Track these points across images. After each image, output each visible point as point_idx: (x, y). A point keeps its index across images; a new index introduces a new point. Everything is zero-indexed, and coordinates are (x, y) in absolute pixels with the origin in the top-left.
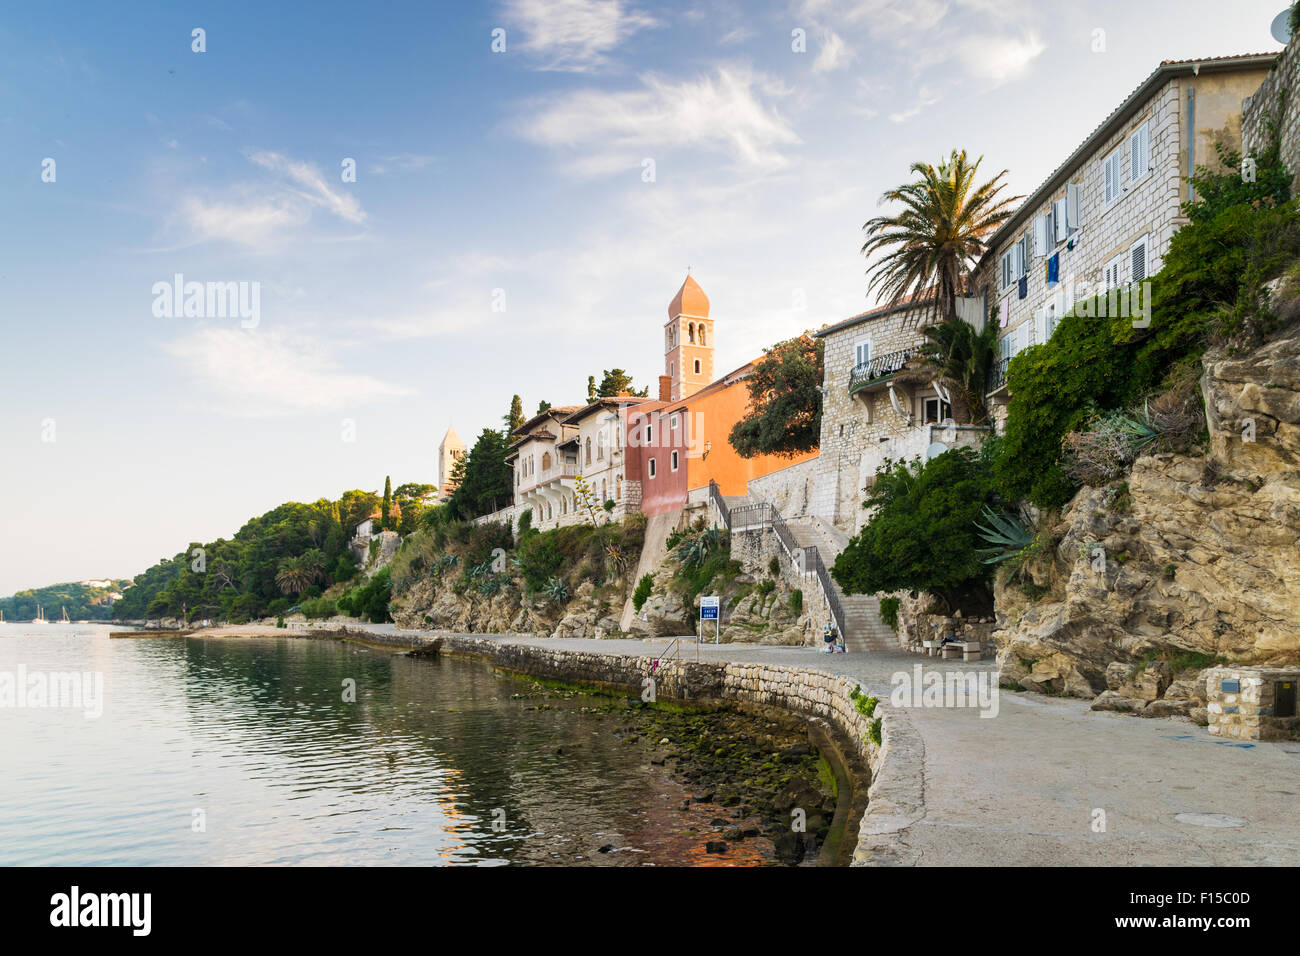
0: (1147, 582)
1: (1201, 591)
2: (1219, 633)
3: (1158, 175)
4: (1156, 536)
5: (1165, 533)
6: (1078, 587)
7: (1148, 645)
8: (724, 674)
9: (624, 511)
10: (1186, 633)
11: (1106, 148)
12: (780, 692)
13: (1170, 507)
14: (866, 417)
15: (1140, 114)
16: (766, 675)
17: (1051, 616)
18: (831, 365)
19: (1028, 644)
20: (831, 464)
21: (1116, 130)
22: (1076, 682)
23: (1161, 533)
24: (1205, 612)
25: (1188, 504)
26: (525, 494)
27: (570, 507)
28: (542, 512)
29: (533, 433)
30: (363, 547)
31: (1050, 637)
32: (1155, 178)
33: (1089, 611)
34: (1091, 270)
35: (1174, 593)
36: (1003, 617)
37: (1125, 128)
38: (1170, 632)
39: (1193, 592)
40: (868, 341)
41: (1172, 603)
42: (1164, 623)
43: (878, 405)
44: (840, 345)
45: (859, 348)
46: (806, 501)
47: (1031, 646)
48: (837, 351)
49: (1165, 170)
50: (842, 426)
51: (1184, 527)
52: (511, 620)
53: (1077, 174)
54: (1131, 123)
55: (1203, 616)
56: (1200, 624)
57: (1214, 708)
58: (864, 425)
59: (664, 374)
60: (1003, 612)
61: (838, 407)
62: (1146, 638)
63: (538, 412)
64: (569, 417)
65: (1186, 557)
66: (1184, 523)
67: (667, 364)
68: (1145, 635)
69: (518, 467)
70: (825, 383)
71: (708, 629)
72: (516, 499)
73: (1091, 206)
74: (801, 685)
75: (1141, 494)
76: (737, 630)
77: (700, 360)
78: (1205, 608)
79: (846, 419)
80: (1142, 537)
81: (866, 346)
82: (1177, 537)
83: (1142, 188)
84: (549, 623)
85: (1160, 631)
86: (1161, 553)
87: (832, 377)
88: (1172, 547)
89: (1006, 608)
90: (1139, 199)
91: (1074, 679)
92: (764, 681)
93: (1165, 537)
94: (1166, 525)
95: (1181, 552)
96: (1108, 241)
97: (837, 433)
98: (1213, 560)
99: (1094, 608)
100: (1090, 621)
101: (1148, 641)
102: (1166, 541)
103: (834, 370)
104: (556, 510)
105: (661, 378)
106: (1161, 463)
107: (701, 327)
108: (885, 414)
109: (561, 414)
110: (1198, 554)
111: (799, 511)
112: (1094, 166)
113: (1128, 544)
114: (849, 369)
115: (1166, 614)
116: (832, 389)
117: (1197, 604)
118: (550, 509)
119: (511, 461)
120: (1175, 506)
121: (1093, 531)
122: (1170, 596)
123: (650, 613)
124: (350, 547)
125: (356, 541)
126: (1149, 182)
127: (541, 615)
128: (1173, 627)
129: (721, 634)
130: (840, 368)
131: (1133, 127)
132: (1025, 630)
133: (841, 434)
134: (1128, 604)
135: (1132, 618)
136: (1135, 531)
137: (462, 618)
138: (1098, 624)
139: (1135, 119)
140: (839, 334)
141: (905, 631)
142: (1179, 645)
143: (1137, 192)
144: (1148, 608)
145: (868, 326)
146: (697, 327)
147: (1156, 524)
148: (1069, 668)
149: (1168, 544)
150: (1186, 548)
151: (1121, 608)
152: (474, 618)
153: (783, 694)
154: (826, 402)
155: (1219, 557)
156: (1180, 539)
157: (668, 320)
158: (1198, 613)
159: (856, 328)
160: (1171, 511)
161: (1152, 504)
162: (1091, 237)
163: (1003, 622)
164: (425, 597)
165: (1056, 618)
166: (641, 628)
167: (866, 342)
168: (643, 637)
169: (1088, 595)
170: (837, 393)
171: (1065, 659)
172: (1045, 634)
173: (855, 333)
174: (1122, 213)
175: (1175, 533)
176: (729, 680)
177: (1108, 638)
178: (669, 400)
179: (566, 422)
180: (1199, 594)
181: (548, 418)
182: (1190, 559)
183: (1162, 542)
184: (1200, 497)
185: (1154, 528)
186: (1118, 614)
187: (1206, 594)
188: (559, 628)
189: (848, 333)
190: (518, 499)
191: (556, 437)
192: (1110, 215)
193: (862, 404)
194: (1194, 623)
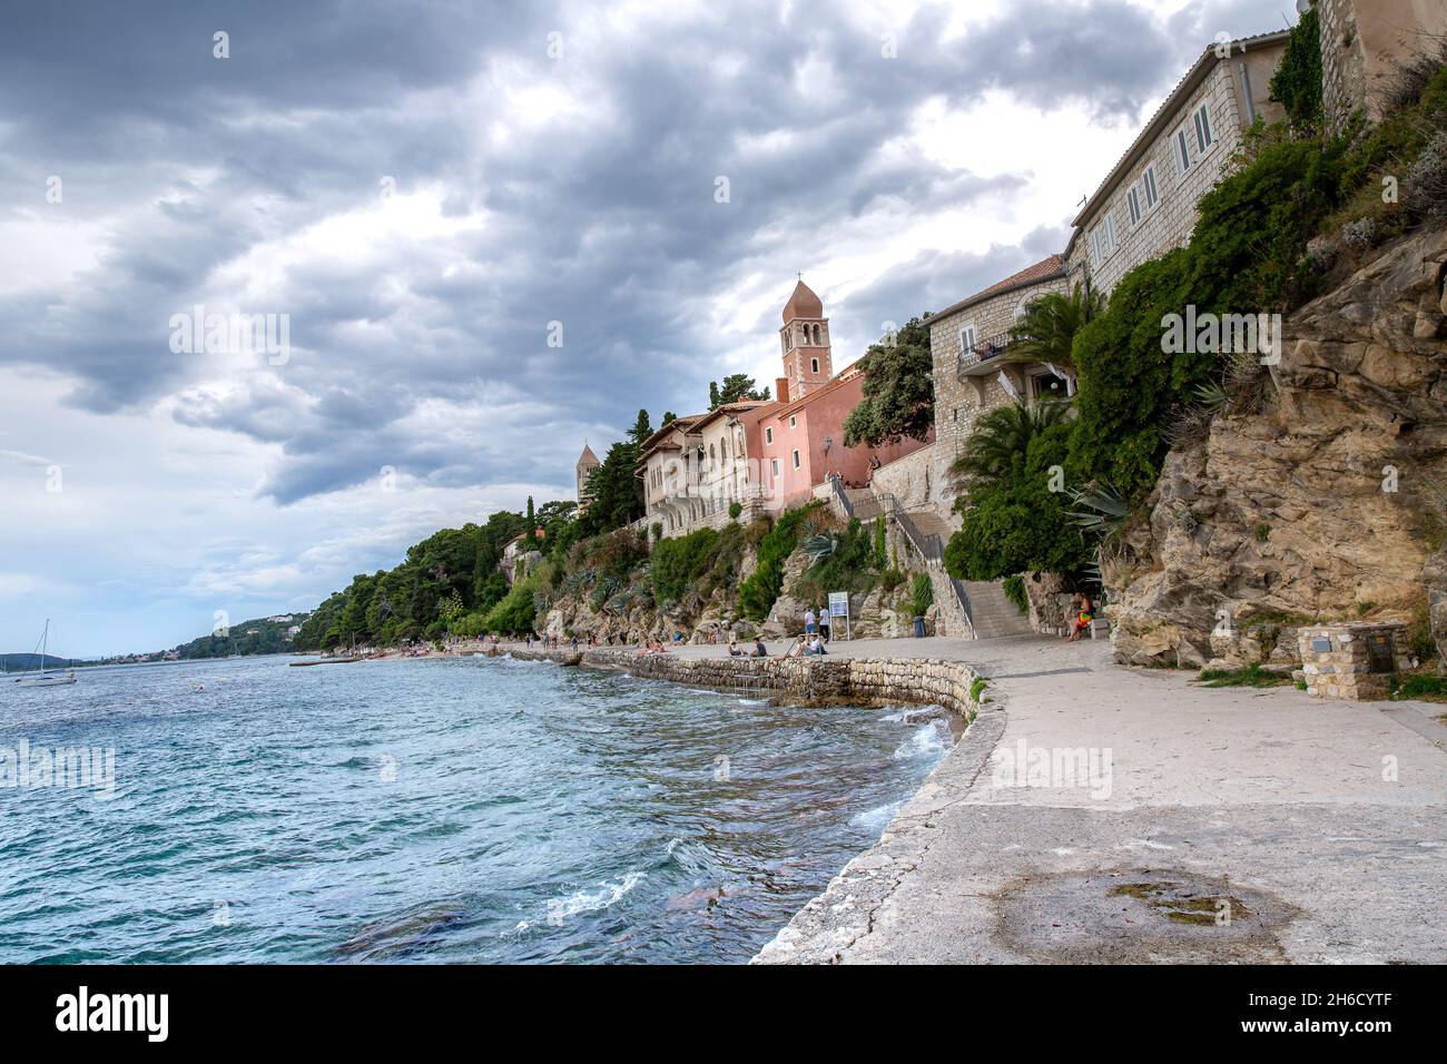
0: (1240, 543)
1: (1295, 548)
2: (1317, 591)
3: (1223, 146)
4: (1242, 496)
5: (1251, 492)
6: (1173, 554)
7: (1249, 608)
8: (848, 671)
9: (750, 514)
10: (1285, 593)
11: (1171, 126)
12: (904, 685)
13: (1252, 466)
14: (978, 399)
15: (1197, 93)
16: (890, 669)
17: (1153, 586)
18: (938, 352)
19: (1135, 617)
20: (948, 449)
21: (1177, 110)
22: (1188, 653)
23: (1248, 492)
24: (1302, 570)
25: (1269, 463)
26: (655, 505)
27: (699, 513)
28: (672, 521)
29: (659, 444)
30: (510, 568)
31: (1154, 607)
32: (1221, 148)
33: (1186, 577)
34: (1175, 239)
35: (1269, 553)
36: (1112, 591)
37: (1186, 107)
38: (1270, 593)
39: (1287, 550)
40: (972, 326)
41: (1268, 563)
42: (1262, 584)
43: (989, 387)
44: (945, 332)
45: (964, 334)
46: (929, 488)
47: (1138, 618)
48: (943, 338)
49: (1228, 141)
50: (956, 411)
51: (1267, 485)
52: (649, 629)
53: (1149, 152)
54: (1190, 102)
55: (1300, 574)
56: (1299, 582)
57: (1309, 669)
58: (977, 408)
59: (782, 376)
60: (1111, 586)
61: (949, 392)
62: (1245, 601)
63: (664, 424)
64: (692, 427)
65: (1275, 515)
66: (1268, 481)
67: (785, 366)
68: (1246, 598)
69: (648, 479)
70: (934, 371)
71: (839, 626)
72: (647, 509)
73: (1166, 180)
74: (924, 677)
75: (1221, 456)
76: (868, 625)
77: (817, 359)
78: (1301, 565)
79: (958, 403)
80: (1228, 499)
81: (971, 331)
82: (1262, 496)
83: (1211, 159)
84: (684, 630)
85: (1258, 593)
86: (1250, 514)
87: (941, 363)
88: (1260, 506)
89: (1114, 581)
90: (1209, 168)
91: (1184, 650)
92: (889, 675)
93: (1251, 496)
94: (1250, 484)
95: (1270, 510)
96: (1187, 211)
97: (951, 417)
98: (1301, 516)
99: (1191, 575)
100: (1190, 588)
101: (1249, 604)
102: (1253, 501)
103: (942, 357)
104: (686, 516)
105: (778, 380)
106: (1236, 424)
107: (816, 328)
108: (997, 395)
109: (685, 424)
110: (1286, 511)
111: (922, 499)
112: (1163, 144)
113: (1217, 506)
114: (956, 355)
115: (1261, 575)
116: (941, 375)
117: (1293, 561)
118: (680, 517)
119: (641, 474)
120: (1256, 464)
121: (1180, 497)
122: (1264, 556)
123: (780, 614)
124: (499, 569)
125: (503, 562)
126: (1217, 153)
127: (677, 623)
128: (1271, 588)
129: (851, 629)
130: (948, 355)
131: (1193, 105)
132: (1131, 602)
133: (955, 419)
134: (1226, 566)
135: (1231, 582)
136: (1222, 493)
137: (602, 631)
138: (1199, 590)
139: (1193, 98)
140: (942, 322)
141: (1035, 612)
142: (1280, 607)
143: (1206, 163)
144: (1243, 570)
145: (970, 313)
146: (811, 328)
147: (1240, 484)
148: (1178, 639)
149: (1255, 504)
150: (1274, 505)
151: (1218, 573)
152: (614, 630)
153: (907, 687)
154: (937, 389)
155: (1307, 512)
156: (1267, 497)
157: (783, 325)
158: (1295, 572)
159: (959, 314)
160: (1252, 470)
161: (1235, 465)
162: (1171, 209)
163: (1113, 596)
164: (567, 612)
165: (1158, 588)
166: (772, 629)
167: (969, 327)
168: (776, 638)
169: (1183, 562)
170: (947, 379)
171: (1173, 629)
172: (1150, 605)
173: (958, 320)
174: (1195, 183)
175: (1261, 492)
176: (854, 676)
177: (1210, 604)
178: (788, 402)
179: (690, 432)
180: (1294, 552)
181: (673, 429)
182: (1279, 516)
183: (1250, 502)
184: (1277, 454)
185: (1240, 488)
186: (1215, 579)
187: (1300, 551)
188: (694, 635)
189: (951, 321)
190: (649, 509)
191: (681, 447)
192: (1184, 186)
193: (972, 387)
194: (1293, 581)
